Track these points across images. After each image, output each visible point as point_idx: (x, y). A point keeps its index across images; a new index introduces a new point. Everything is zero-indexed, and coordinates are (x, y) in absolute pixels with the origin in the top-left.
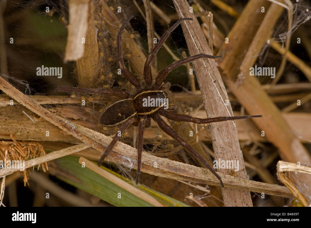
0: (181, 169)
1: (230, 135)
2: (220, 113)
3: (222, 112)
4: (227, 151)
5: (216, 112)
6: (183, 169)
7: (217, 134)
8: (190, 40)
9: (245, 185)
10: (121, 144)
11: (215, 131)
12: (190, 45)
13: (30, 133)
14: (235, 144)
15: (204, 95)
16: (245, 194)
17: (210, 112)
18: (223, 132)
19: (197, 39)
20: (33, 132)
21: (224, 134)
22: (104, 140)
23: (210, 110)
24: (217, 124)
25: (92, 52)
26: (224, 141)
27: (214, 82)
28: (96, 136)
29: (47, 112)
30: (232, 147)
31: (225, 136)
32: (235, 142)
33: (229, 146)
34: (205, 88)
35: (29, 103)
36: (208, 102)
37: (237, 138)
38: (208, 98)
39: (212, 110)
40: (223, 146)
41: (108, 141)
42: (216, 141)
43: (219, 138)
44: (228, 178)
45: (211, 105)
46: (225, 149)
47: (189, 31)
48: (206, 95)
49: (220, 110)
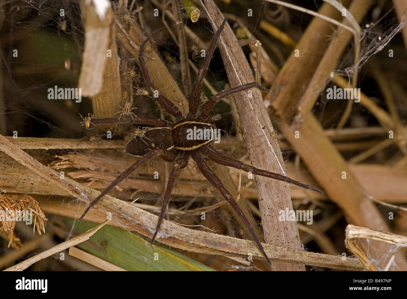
0: (221, 243)
1: (281, 193)
2: (268, 166)
3: (271, 164)
4: (277, 212)
5: (263, 163)
6: (224, 242)
7: (265, 192)
8: (232, 74)
9: (300, 259)
10: (146, 214)
11: (262, 188)
12: (232, 80)
13: (35, 185)
14: (287, 204)
15: (249, 142)
16: (299, 267)
17: (256, 164)
18: (272, 189)
19: (242, 74)
20: (38, 183)
21: (273, 192)
22: (125, 208)
23: (257, 162)
24: (265, 179)
25: (112, 86)
26: (274, 201)
27: (263, 128)
28: (114, 204)
29: (53, 174)
30: (283, 208)
31: (275, 194)
32: (286, 202)
33: (279, 206)
34: (251, 134)
35: (31, 163)
36: (253, 152)
37: (289, 197)
38: (254, 146)
39: (259, 161)
40: (272, 207)
41: (130, 210)
42: (263, 201)
43: (267, 197)
44: (279, 251)
45: (258, 156)
46: (274, 211)
47: (232, 64)
48: (252, 143)
49: (268, 162)
